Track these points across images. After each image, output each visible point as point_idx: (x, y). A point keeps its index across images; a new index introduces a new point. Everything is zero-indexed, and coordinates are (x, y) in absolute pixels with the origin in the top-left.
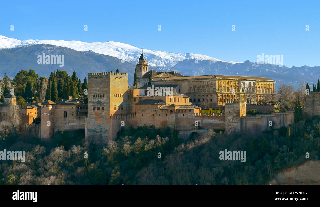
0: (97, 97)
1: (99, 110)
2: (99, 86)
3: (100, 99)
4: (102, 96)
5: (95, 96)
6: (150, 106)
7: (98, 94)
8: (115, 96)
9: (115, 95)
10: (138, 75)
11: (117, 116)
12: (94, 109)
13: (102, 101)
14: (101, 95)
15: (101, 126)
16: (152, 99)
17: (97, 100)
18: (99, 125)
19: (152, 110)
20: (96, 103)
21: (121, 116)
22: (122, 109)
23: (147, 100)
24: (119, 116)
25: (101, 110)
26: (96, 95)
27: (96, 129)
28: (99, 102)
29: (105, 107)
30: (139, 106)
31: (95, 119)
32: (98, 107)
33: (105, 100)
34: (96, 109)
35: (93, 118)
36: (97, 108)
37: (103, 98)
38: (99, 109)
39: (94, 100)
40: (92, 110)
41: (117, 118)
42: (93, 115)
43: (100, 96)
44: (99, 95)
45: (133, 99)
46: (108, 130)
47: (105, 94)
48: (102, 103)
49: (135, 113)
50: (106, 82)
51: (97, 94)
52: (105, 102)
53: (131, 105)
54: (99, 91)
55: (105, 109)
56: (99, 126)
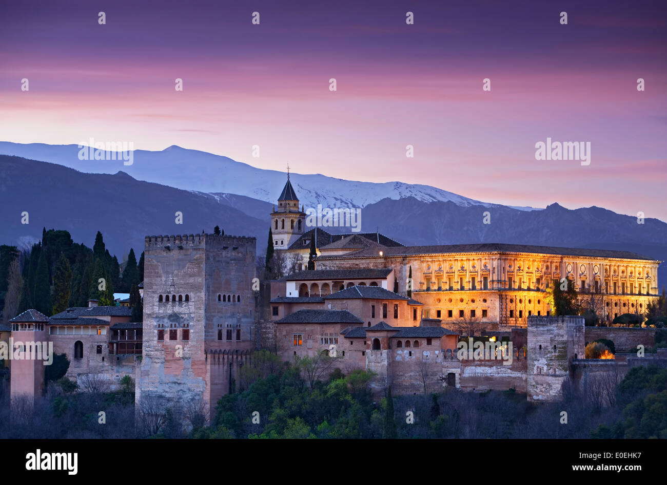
0: (170, 303)
1: (176, 339)
2: (176, 272)
3: (177, 309)
4: (184, 299)
5: (164, 300)
6: (318, 328)
7: (173, 293)
8: (219, 300)
9: (219, 296)
10: (277, 242)
11: (226, 356)
12: (161, 336)
13: (185, 314)
14: (180, 297)
15: (179, 384)
16: (321, 308)
17: (170, 312)
18: (176, 381)
19: (322, 339)
20: (166, 320)
21: (235, 357)
22: (238, 337)
23: (308, 311)
24: (230, 357)
25: (181, 338)
26: (167, 297)
27: (166, 392)
28: (175, 317)
29: (191, 331)
30: (285, 329)
31: (162, 363)
32: (171, 331)
33: (193, 309)
34: (167, 336)
35: (157, 361)
36: (169, 333)
37: (185, 306)
38: (173, 336)
39: (161, 311)
40: (156, 339)
41: (226, 360)
42: (158, 353)
43: (177, 299)
44: (174, 297)
45: (270, 308)
46: (199, 395)
47: (191, 295)
48: (182, 320)
49: (275, 348)
50: (194, 260)
51: (170, 292)
52: (192, 315)
53: (263, 326)
54: (174, 285)
55: (191, 336)
56: (175, 383)
